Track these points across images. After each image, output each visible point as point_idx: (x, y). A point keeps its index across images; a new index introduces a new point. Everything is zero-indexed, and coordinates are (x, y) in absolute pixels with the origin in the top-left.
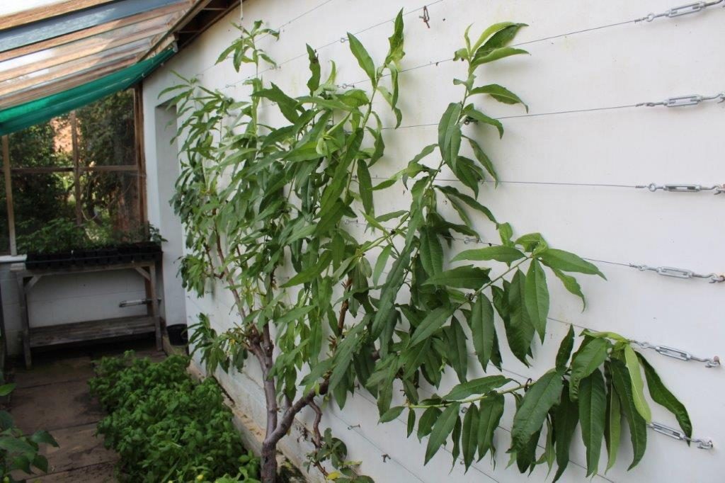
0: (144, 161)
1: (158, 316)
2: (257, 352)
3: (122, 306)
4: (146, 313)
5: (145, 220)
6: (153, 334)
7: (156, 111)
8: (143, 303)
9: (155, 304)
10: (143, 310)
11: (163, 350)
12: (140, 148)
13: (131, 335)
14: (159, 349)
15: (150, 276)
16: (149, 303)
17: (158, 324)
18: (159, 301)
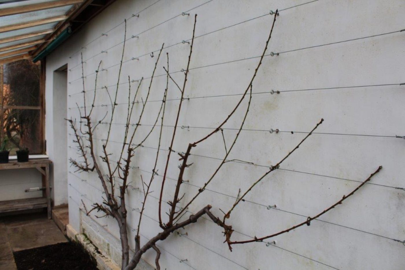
0: (45, 104)
1: (49, 198)
2: (116, 216)
3: (26, 191)
4: (41, 196)
5: (44, 140)
6: (46, 209)
7: (54, 73)
8: (40, 190)
9: (48, 190)
10: (40, 194)
11: (51, 219)
12: (43, 97)
13: (31, 209)
14: (49, 218)
15: (46, 173)
16: (44, 190)
17: (50, 203)
18: (51, 189)
